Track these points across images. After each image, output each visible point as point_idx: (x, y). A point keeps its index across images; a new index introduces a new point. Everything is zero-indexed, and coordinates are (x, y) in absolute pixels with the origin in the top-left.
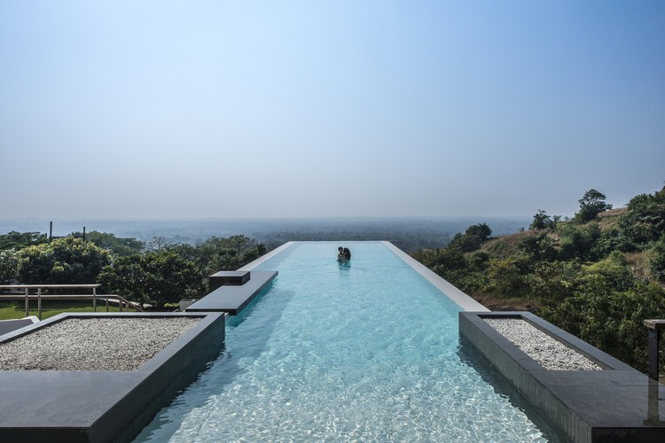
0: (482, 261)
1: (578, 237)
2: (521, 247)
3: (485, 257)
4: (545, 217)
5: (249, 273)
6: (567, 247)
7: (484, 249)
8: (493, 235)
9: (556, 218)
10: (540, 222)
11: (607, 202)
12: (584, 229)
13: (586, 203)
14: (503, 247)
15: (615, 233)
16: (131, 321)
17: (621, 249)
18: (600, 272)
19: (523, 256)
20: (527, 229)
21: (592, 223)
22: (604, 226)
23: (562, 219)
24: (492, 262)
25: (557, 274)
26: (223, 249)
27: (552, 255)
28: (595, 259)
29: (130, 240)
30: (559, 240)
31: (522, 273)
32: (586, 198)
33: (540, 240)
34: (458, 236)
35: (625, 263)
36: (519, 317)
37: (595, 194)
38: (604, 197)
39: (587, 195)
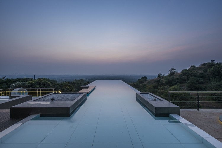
0: (144, 86)
1: (169, 80)
2: (154, 82)
3: (146, 85)
4: (161, 75)
5: (89, 86)
6: (166, 82)
7: (145, 83)
8: (148, 79)
9: (164, 75)
10: (159, 76)
11: (176, 71)
12: (170, 78)
13: (171, 71)
14: (150, 82)
15: (178, 79)
16: (67, 94)
17: (180, 83)
18: (174, 89)
19: (155, 84)
20: (156, 78)
21: (172, 76)
22: (175, 77)
23: (165, 75)
24: (147, 86)
25: (163, 89)
26: (78, 82)
27: (163, 84)
28: (173, 85)
29: (53, 80)
30: (164, 81)
31: (155, 89)
32: (171, 70)
33: (159, 80)
34: (139, 80)
35: (180, 86)
36: (148, 94)
37: (173, 69)
38: (175, 70)
39: (171, 69)
